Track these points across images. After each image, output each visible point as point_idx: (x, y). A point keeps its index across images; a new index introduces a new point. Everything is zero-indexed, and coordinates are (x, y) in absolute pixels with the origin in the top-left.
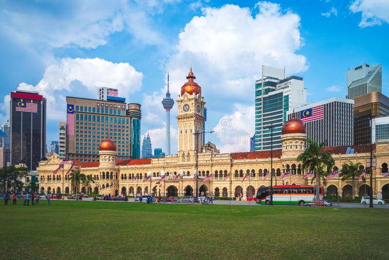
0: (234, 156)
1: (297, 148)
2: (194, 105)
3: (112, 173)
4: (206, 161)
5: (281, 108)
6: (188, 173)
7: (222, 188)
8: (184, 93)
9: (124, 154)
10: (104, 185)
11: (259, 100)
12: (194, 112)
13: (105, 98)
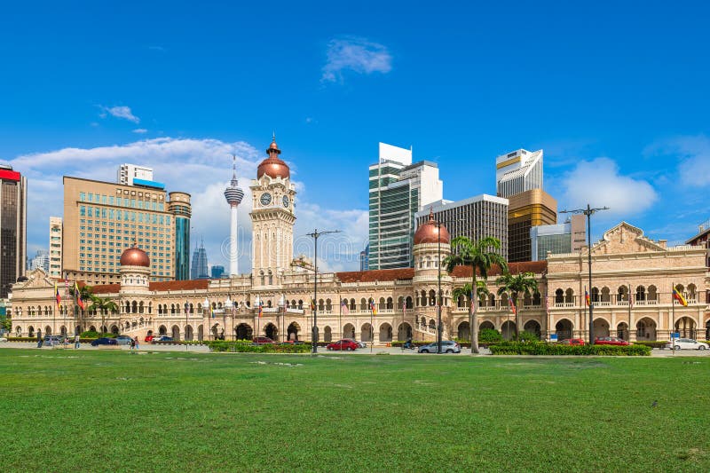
0: (343, 277)
2: (278, 195)
3: (142, 303)
4: (298, 284)
5: (407, 207)
6: (270, 303)
7: (323, 327)
9: (162, 273)
10: (128, 323)
11: (375, 194)
12: (278, 206)
13: (130, 183)
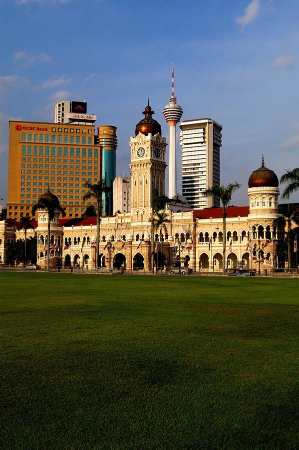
1: (264, 205)
2: (149, 149)
8: (138, 133)
10: (42, 253)
12: (149, 158)
